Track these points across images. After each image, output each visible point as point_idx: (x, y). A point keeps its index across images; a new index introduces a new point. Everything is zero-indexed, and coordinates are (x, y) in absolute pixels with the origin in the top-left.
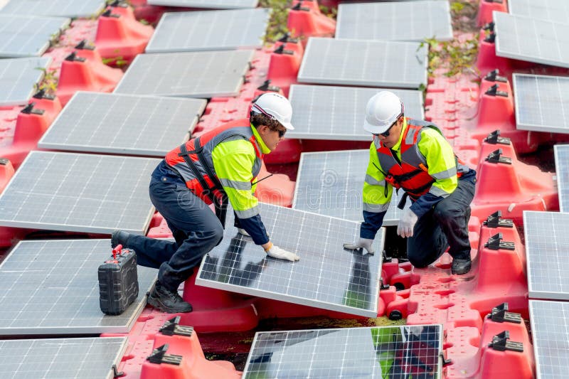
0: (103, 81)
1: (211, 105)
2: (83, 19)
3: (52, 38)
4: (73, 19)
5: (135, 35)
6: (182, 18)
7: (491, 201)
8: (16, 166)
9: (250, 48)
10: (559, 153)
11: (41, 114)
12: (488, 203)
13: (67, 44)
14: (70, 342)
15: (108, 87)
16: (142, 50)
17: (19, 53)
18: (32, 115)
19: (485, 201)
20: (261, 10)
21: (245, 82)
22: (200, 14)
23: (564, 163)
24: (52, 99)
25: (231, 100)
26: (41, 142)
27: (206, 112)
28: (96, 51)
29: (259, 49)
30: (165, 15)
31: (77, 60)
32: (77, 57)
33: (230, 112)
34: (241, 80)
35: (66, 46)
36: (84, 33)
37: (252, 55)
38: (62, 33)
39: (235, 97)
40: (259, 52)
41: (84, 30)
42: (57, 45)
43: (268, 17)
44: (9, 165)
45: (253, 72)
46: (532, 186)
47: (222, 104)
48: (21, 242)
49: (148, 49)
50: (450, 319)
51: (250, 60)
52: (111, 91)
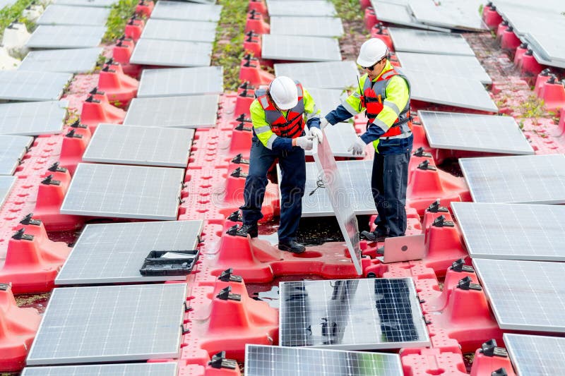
0: (112, 117)
1: (197, 133)
2: (83, 74)
3: (64, 87)
4: (75, 74)
5: (126, 85)
6: (157, 73)
7: (423, 197)
8: (72, 174)
9: (215, 93)
10: (463, 164)
11: (81, 138)
12: (420, 199)
13: (76, 91)
14: (147, 287)
15: (117, 121)
16: (135, 95)
17: (43, 97)
18: (74, 138)
19: (418, 197)
20: (213, 67)
21: (218, 118)
22: (170, 70)
23: (469, 171)
24: (85, 128)
25: (211, 130)
26: (85, 156)
27: (195, 138)
28: (105, 95)
29: (222, 95)
30: (144, 71)
31: (94, 102)
32: (94, 99)
33: (213, 138)
34: (216, 115)
35: (76, 93)
36: (86, 84)
37: (218, 99)
38: (70, 83)
39: (214, 128)
40: (221, 97)
41: (85, 82)
42: (69, 93)
43: (222, 71)
44: (67, 172)
45: (222, 110)
46: (450, 187)
47: (206, 133)
48: (87, 225)
49: (138, 94)
50: (414, 274)
51: (218, 102)
52: (121, 123)
